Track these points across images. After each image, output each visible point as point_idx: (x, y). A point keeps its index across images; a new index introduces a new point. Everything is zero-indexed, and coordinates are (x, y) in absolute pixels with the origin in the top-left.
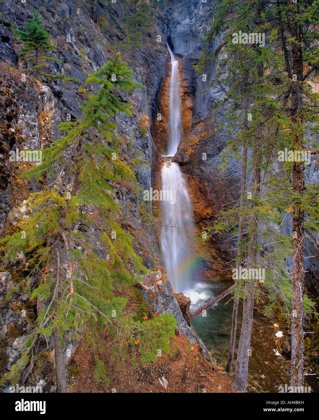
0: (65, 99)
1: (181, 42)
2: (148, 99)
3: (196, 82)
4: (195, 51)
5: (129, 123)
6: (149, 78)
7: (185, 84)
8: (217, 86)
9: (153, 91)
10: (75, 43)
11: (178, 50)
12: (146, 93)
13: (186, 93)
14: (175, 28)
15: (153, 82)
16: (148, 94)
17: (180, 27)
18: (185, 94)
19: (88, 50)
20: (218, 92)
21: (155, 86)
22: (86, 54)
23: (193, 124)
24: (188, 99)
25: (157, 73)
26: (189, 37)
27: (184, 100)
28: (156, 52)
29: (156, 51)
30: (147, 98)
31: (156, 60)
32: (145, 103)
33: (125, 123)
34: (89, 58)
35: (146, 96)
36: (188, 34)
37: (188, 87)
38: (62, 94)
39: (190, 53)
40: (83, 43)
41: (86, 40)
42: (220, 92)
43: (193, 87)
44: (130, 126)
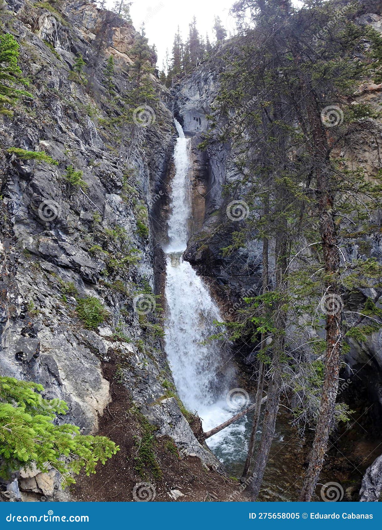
0: (36, 182)
1: (191, 120)
2: (151, 185)
3: (209, 165)
4: (207, 129)
5: (124, 213)
6: (153, 160)
7: (196, 166)
8: (233, 168)
9: (158, 175)
10: (60, 117)
11: (188, 127)
12: (149, 178)
13: (197, 177)
14: (184, 104)
15: (157, 164)
16: (151, 179)
17: (189, 103)
19: (76, 126)
20: (235, 175)
21: (160, 170)
22: (72, 130)
23: (206, 215)
24: (200, 184)
25: (162, 154)
26: (200, 113)
27: (195, 185)
29: (162, 129)
30: (150, 183)
31: (161, 140)
32: (148, 190)
33: (118, 213)
34: (76, 135)
35: (148, 181)
36: (199, 111)
37: (199, 170)
38: (33, 177)
39: (202, 131)
40: (70, 118)
41: (75, 115)
42: (238, 175)
43: (205, 170)
44: (125, 216)
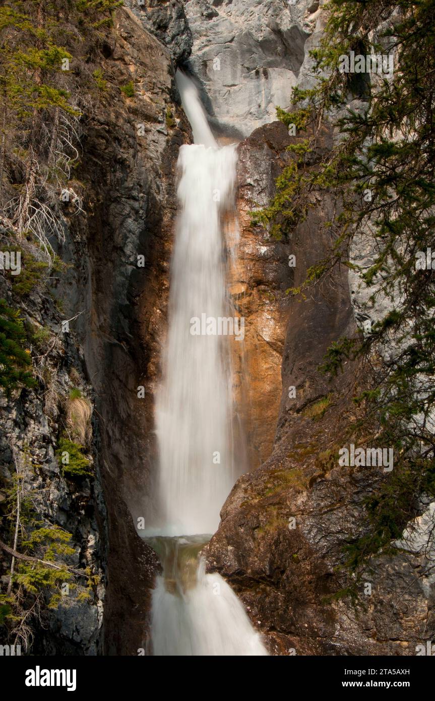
1: (234, 76)
2: (100, 311)
11: (225, 108)
12: (90, 287)
13: (257, 283)
16: (98, 290)
18: (251, 287)
24: (265, 307)
26: (267, 54)
27: (248, 311)
28: (132, 116)
29: (134, 111)
30: (97, 304)
31: (132, 151)
32: (87, 327)
35: (90, 297)
